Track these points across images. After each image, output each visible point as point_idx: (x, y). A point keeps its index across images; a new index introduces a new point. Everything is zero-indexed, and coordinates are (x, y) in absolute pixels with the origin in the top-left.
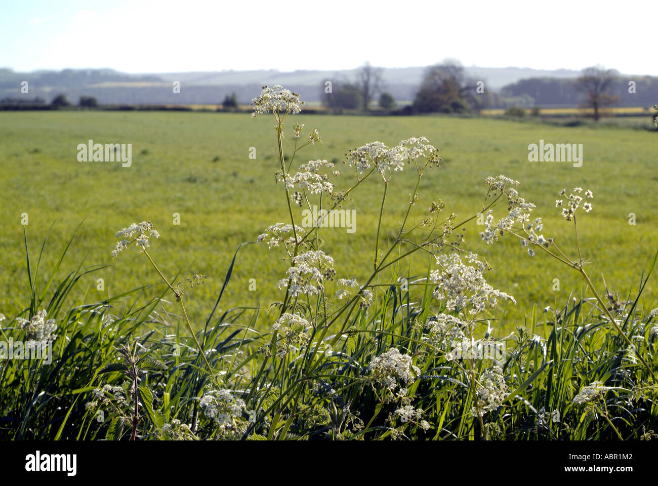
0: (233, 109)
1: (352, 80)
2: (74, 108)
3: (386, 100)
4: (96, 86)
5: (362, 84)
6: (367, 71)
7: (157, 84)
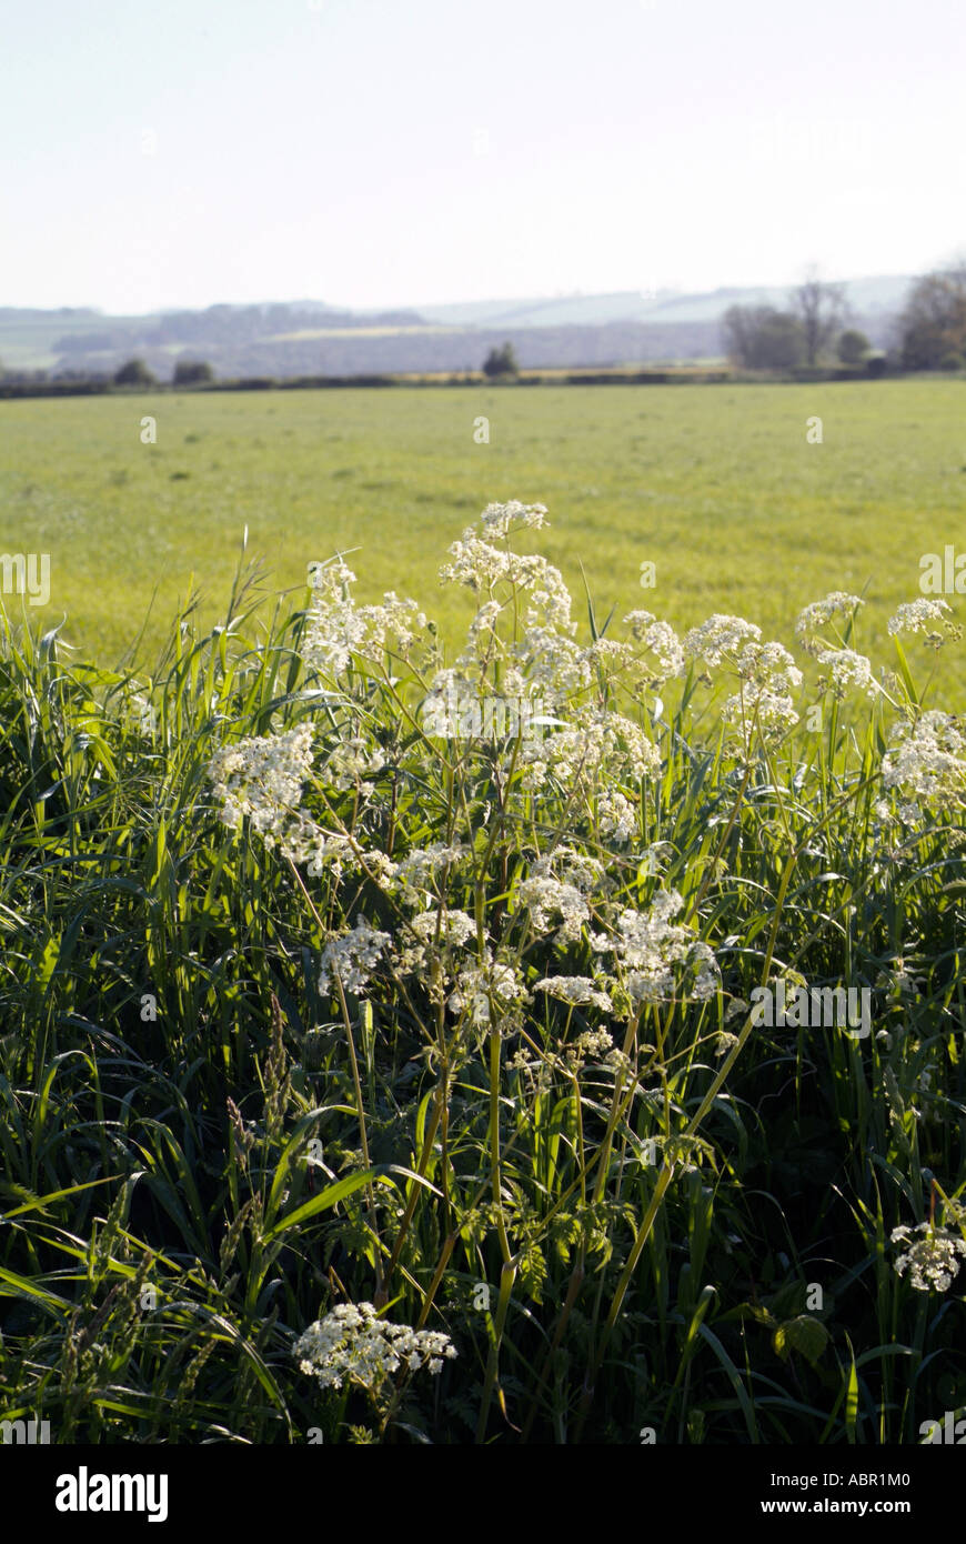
0: (509, 377)
1: (782, 304)
2: (161, 388)
3: (853, 343)
4: (279, 338)
5: (802, 314)
6: (813, 292)
7: (412, 330)
